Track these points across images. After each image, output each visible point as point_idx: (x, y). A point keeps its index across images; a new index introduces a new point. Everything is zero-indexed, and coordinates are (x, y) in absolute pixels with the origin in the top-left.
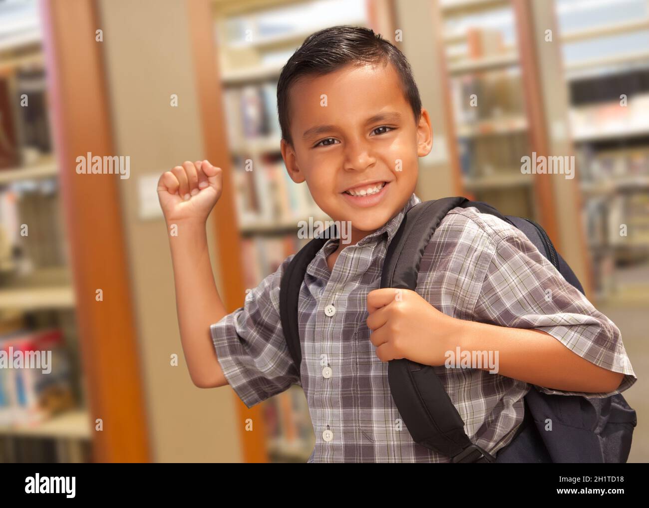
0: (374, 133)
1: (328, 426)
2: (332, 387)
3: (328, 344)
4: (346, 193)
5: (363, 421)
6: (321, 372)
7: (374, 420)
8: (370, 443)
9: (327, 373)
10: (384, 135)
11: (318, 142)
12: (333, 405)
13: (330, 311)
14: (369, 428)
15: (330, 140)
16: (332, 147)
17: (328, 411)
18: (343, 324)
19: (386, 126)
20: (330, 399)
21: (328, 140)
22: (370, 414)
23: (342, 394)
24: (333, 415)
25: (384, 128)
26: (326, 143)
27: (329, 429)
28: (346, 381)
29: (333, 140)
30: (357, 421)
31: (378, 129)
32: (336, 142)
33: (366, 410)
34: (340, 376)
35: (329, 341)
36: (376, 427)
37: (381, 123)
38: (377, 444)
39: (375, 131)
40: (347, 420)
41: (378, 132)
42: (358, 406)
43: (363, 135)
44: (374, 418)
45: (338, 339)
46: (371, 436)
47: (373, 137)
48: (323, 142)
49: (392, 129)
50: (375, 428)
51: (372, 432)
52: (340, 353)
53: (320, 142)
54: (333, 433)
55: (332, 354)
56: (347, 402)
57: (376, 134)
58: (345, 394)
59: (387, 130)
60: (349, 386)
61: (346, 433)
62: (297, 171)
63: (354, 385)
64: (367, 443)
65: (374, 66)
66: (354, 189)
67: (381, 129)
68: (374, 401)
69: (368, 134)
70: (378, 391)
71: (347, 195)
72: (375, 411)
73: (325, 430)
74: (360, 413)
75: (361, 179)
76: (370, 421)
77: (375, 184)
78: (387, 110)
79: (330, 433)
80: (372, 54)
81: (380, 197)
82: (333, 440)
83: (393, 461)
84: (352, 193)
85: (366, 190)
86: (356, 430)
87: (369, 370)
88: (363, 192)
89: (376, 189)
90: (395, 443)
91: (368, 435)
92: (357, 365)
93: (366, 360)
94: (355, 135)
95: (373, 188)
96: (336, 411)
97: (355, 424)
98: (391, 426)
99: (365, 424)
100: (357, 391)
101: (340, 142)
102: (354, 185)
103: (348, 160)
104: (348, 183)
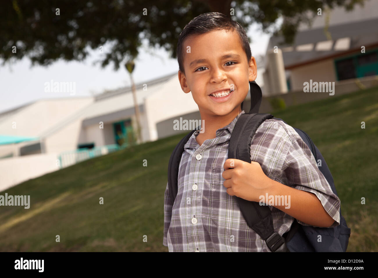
0: (226, 65)
1: (194, 216)
2: (197, 195)
4: (211, 95)
5: (213, 214)
6: (192, 187)
7: (220, 214)
8: (216, 226)
9: (195, 188)
10: (231, 66)
11: (197, 68)
13: (199, 157)
14: (216, 218)
15: (204, 68)
16: (205, 71)
17: (194, 207)
18: (206, 163)
19: (233, 61)
20: (196, 201)
21: (202, 68)
22: (218, 211)
23: (203, 199)
24: (197, 210)
25: (232, 63)
26: (202, 69)
28: (206, 193)
29: (205, 68)
30: (210, 214)
31: (228, 63)
32: (206, 69)
33: (215, 209)
34: (203, 189)
35: (198, 172)
37: (230, 59)
38: (219, 227)
39: (227, 63)
40: (204, 212)
41: (228, 64)
42: (211, 206)
43: (220, 65)
45: (203, 171)
46: (217, 222)
47: (225, 67)
48: (200, 68)
49: (235, 63)
50: (220, 219)
51: (217, 220)
52: (204, 177)
53: (198, 69)
54: (197, 219)
55: (199, 178)
56: (205, 203)
57: (227, 65)
59: (233, 63)
60: (207, 196)
61: (203, 219)
63: (210, 195)
65: (227, 31)
66: (215, 93)
67: (230, 63)
68: (221, 204)
69: (223, 65)
70: (224, 199)
71: (211, 97)
72: (220, 210)
73: (192, 218)
74: (212, 210)
75: (219, 87)
76: (218, 215)
77: (226, 90)
78: (233, 52)
79: (195, 219)
80: (227, 25)
81: (228, 98)
82: (197, 222)
83: (227, 237)
84: (214, 95)
85: (221, 93)
86: (209, 218)
87: (219, 188)
88: (219, 95)
89: (227, 93)
90: (229, 228)
91: (215, 222)
92: (213, 185)
93: (218, 183)
94: (216, 64)
95: (225, 92)
96: (198, 207)
97: (209, 215)
98: (228, 219)
99: (215, 216)
100: (212, 198)
101: (209, 69)
102: (215, 91)
103: (212, 78)
104: (211, 89)
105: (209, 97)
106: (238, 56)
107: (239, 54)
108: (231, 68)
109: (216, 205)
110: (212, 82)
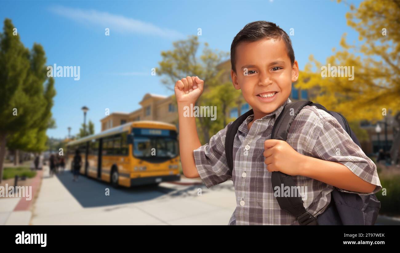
0: (273, 70)
1: (243, 199)
2: (246, 182)
3: (245, 162)
4: (258, 95)
5: (259, 198)
6: (242, 174)
9: (244, 175)
10: (277, 71)
12: (246, 190)
13: (247, 148)
14: (261, 201)
16: (254, 74)
17: (243, 192)
18: (253, 154)
20: (245, 187)
21: (252, 71)
22: (262, 195)
23: (250, 185)
24: (245, 194)
25: (278, 68)
26: (251, 72)
27: (243, 200)
28: (252, 180)
29: (254, 71)
30: (256, 197)
31: (275, 68)
32: (255, 72)
33: (260, 193)
34: (250, 177)
36: (264, 201)
37: (276, 66)
38: (264, 208)
39: (273, 69)
40: (251, 197)
41: (275, 69)
42: (257, 191)
43: (268, 70)
44: (264, 197)
45: (250, 160)
46: (262, 205)
47: (272, 71)
49: (281, 68)
51: (262, 203)
52: (251, 166)
53: (248, 72)
54: (245, 202)
55: (247, 167)
56: (252, 189)
57: (274, 70)
58: (251, 185)
59: (279, 69)
60: (254, 182)
61: (250, 202)
62: (237, 84)
63: (256, 182)
64: (260, 208)
65: (275, 40)
66: (262, 94)
67: (276, 68)
68: (264, 189)
69: (270, 70)
70: (266, 185)
71: (259, 97)
72: (264, 194)
73: (241, 201)
74: (257, 194)
75: (266, 90)
76: (262, 198)
77: (272, 92)
78: (279, 60)
79: (243, 202)
80: (275, 34)
81: (273, 98)
82: (245, 205)
83: (271, 216)
84: (261, 96)
85: (267, 95)
86: (255, 201)
87: (263, 175)
88: (266, 96)
89: (272, 95)
90: (272, 209)
91: (260, 204)
92: (257, 172)
93: (262, 171)
94: (264, 70)
95: (270, 94)
96: (247, 192)
97: (255, 199)
98: (271, 201)
99: (259, 199)
100: (257, 184)
101: (257, 73)
102: (262, 92)
103: (260, 81)
104: (259, 91)
105: (256, 97)
106: (283, 62)
107: (284, 61)
108: (276, 73)
109: (261, 190)
110: (260, 85)
